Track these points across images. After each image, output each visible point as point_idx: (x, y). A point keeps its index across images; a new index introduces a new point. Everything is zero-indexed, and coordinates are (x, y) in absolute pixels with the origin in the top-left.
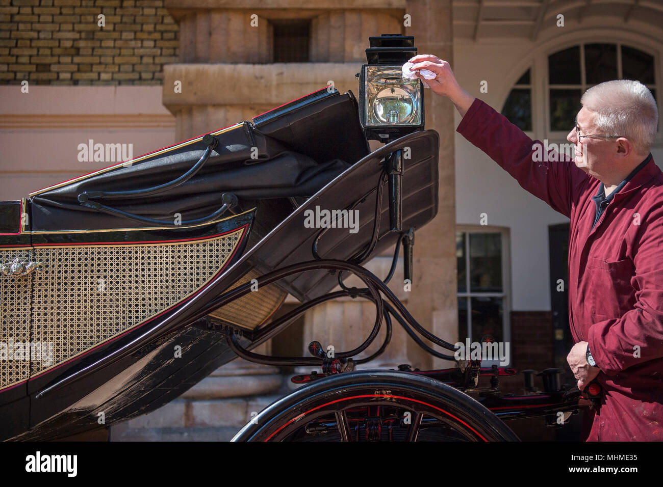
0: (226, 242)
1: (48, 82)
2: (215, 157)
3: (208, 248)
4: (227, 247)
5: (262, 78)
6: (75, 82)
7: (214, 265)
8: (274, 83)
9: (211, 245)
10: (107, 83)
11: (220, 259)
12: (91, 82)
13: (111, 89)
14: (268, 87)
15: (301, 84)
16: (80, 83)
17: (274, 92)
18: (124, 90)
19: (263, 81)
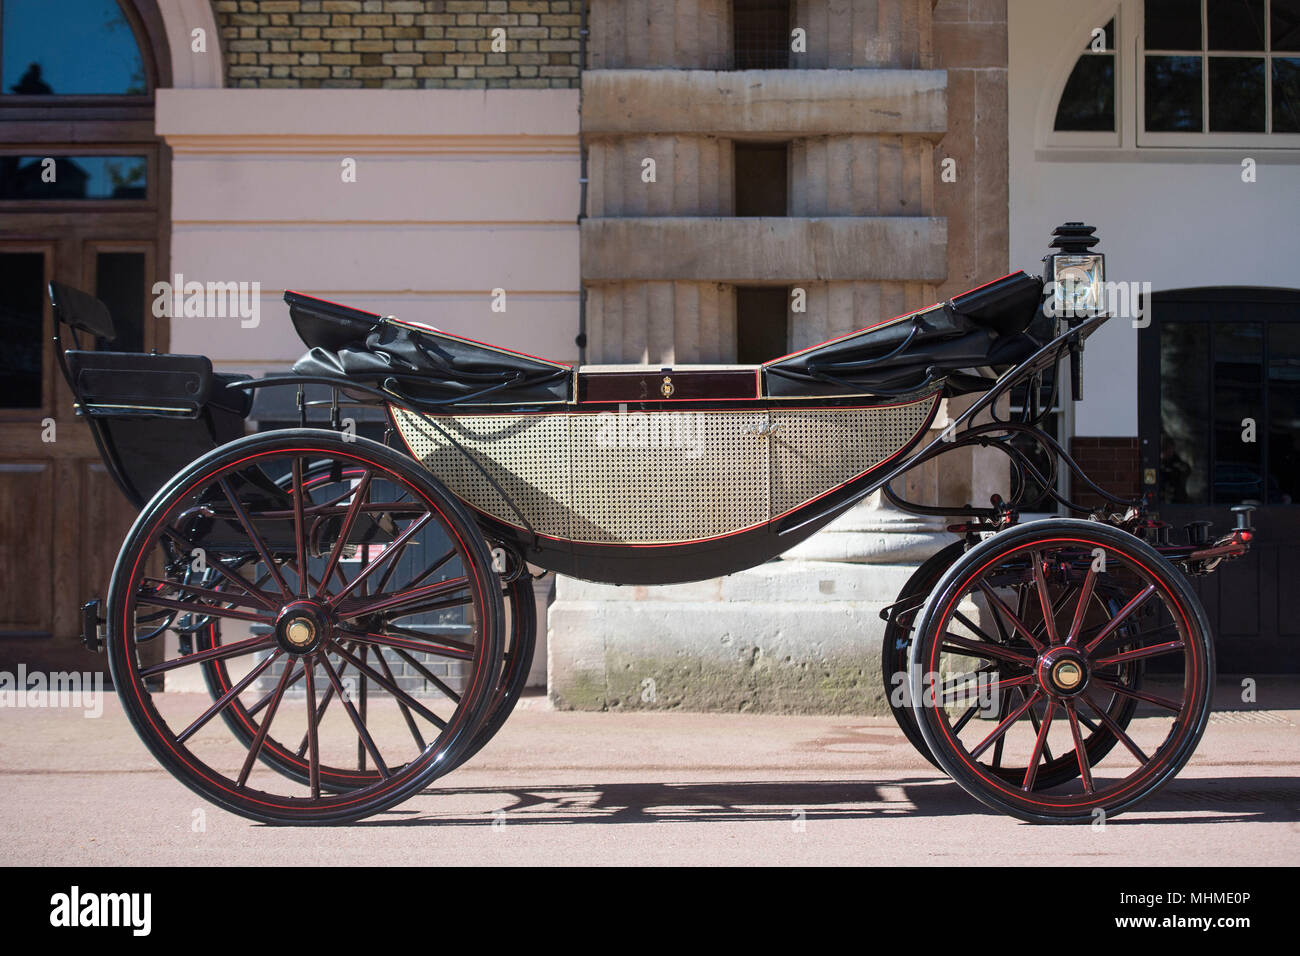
0: (923, 406)
1: (378, 83)
2: (920, 335)
3: (908, 411)
4: (923, 411)
5: (728, 92)
6: (420, 83)
7: (914, 427)
8: (748, 100)
9: (911, 409)
10: (469, 83)
11: (918, 421)
12: (444, 83)
13: (477, 95)
14: (738, 107)
15: (788, 102)
16: (428, 83)
17: (747, 115)
18: (497, 95)
19: (729, 96)
